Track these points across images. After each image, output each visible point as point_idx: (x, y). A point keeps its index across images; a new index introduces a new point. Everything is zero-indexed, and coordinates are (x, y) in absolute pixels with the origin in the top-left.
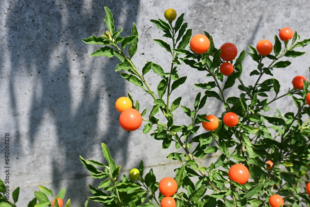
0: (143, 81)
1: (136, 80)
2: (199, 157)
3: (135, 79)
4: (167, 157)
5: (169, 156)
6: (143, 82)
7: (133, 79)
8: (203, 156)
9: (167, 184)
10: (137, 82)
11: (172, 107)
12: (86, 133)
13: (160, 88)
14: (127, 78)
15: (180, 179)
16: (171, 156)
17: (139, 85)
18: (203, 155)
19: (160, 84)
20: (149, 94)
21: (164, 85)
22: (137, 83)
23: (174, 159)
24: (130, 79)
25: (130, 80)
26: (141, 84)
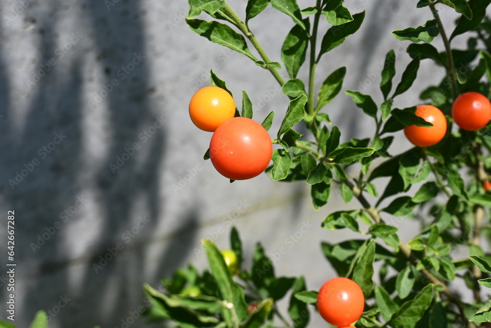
0: (249, 37)
1: (228, 34)
2: (398, 213)
3: (225, 32)
4: (323, 225)
5: (327, 221)
6: (247, 40)
7: (221, 33)
8: (407, 210)
9: (341, 296)
10: (232, 39)
11: (322, 95)
12: (57, 169)
13: (287, 49)
14: (203, 31)
15: (365, 276)
16: (331, 220)
17: (238, 48)
18: (407, 207)
19: (289, 38)
20: (266, 68)
21: (298, 40)
22: (231, 43)
23: (338, 227)
24: (213, 32)
25: (212, 36)
26: (241, 46)
